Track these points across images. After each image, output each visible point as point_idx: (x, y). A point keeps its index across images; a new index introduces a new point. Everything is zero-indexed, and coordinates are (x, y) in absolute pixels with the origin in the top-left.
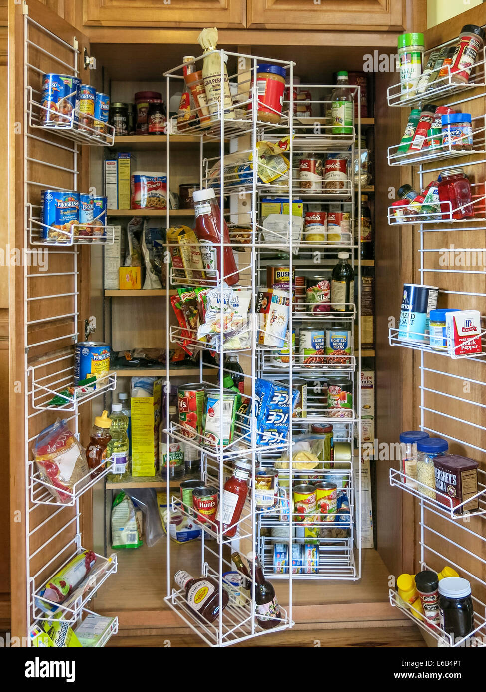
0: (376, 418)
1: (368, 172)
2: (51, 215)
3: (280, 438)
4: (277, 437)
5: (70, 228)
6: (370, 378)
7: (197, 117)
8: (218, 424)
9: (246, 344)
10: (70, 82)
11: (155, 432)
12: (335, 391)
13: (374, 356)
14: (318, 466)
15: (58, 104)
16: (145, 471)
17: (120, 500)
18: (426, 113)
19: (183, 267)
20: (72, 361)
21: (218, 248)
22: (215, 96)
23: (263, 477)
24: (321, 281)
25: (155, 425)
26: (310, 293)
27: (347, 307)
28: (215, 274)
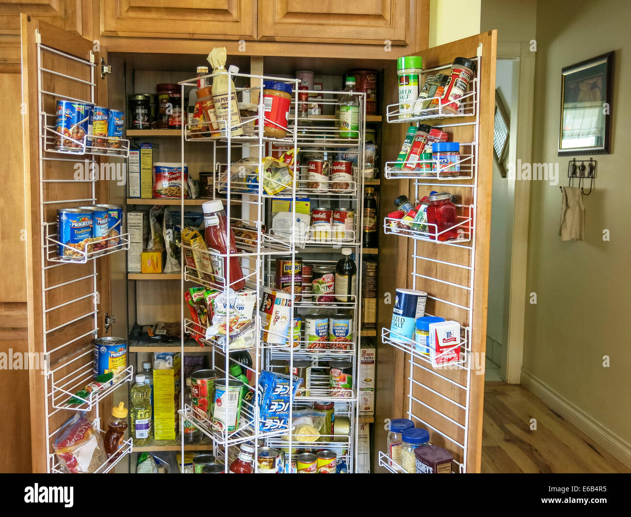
0: (376, 390)
1: (375, 166)
2: (66, 235)
3: (281, 424)
4: (278, 424)
5: (84, 246)
6: (371, 354)
7: (208, 130)
8: (224, 413)
9: (250, 344)
10: (82, 110)
11: (175, 400)
12: (336, 373)
13: (375, 335)
14: (319, 438)
15: (71, 131)
16: (165, 435)
17: (145, 458)
18: (421, 133)
19: (195, 267)
20: (92, 356)
21: (225, 258)
22: (223, 114)
23: (265, 458)
24: (326, 274)
25: (175, 394)
26: (315, 285)
27: (349, 298)
28: (222, 280)
